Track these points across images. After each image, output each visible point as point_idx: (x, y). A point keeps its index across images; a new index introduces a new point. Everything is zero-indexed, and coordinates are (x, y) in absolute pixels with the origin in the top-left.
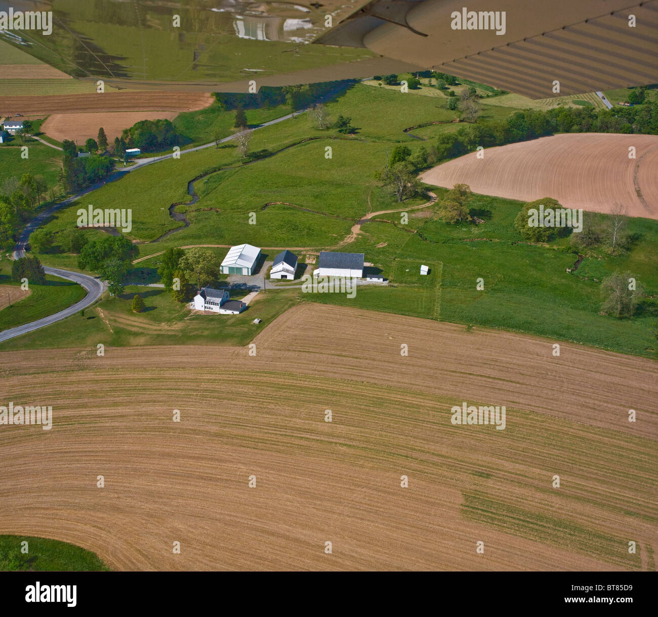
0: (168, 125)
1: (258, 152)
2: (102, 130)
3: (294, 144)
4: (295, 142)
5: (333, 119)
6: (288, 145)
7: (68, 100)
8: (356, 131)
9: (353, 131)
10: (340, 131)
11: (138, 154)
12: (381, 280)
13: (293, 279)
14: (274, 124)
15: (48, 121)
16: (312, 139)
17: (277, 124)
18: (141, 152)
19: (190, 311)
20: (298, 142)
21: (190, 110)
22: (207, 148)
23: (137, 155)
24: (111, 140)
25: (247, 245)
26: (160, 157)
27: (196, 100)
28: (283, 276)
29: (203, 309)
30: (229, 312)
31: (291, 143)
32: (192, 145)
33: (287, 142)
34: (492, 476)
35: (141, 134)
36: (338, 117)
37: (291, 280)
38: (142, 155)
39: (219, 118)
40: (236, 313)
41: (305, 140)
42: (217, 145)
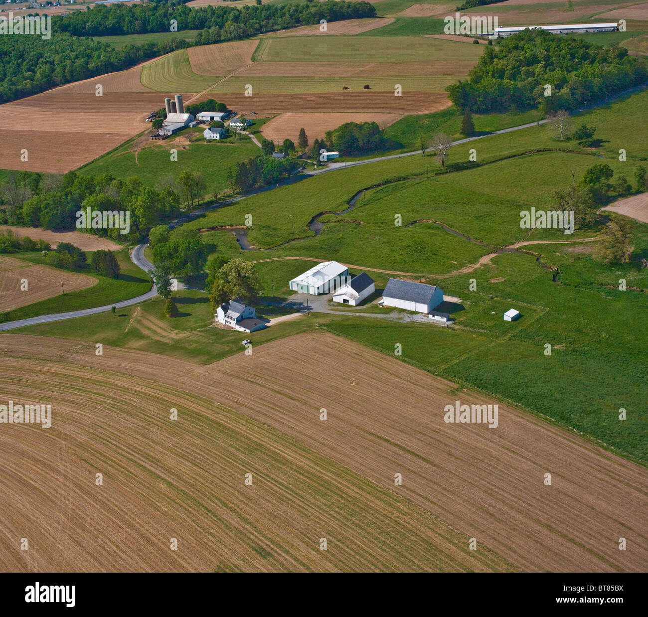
0: (374, 128)
1: (462, 163)
2: (303, 131)
3: (515, 156)
4: (515, 153)
5: (574, 129)
6: (504, 157)
7: (308, 99)
8: (602, 144)
9: (597, 144)
10: (580, 144)
11: (335, 157)
12: (445, 319)
13: (354, 305)
14: (511, 132)
15: (273, 120)
16: (540, 151)
17: (514, 132)
18: (340, 156)
19: (214, 322)
20: (520, 153)
21: (420, 113)
22: (413, 155)
23: (334, 159)
24: (311, 142)
25: (335, 262)
26: (358, 162)
27: (435, 103)
28: (345, 301)
29: (223, 322)
30: (242, 329)
31: (509, 155)
32: (400, 151)
33: (506, 153)
34: (272, 556)
35: (340, 137)
36: (580, 127)
37: (352, 306)
38: (339, 159)
39: (448, 123)
40: (248, 331)
41: (530, 152)
42: (423, 152)
